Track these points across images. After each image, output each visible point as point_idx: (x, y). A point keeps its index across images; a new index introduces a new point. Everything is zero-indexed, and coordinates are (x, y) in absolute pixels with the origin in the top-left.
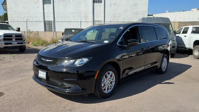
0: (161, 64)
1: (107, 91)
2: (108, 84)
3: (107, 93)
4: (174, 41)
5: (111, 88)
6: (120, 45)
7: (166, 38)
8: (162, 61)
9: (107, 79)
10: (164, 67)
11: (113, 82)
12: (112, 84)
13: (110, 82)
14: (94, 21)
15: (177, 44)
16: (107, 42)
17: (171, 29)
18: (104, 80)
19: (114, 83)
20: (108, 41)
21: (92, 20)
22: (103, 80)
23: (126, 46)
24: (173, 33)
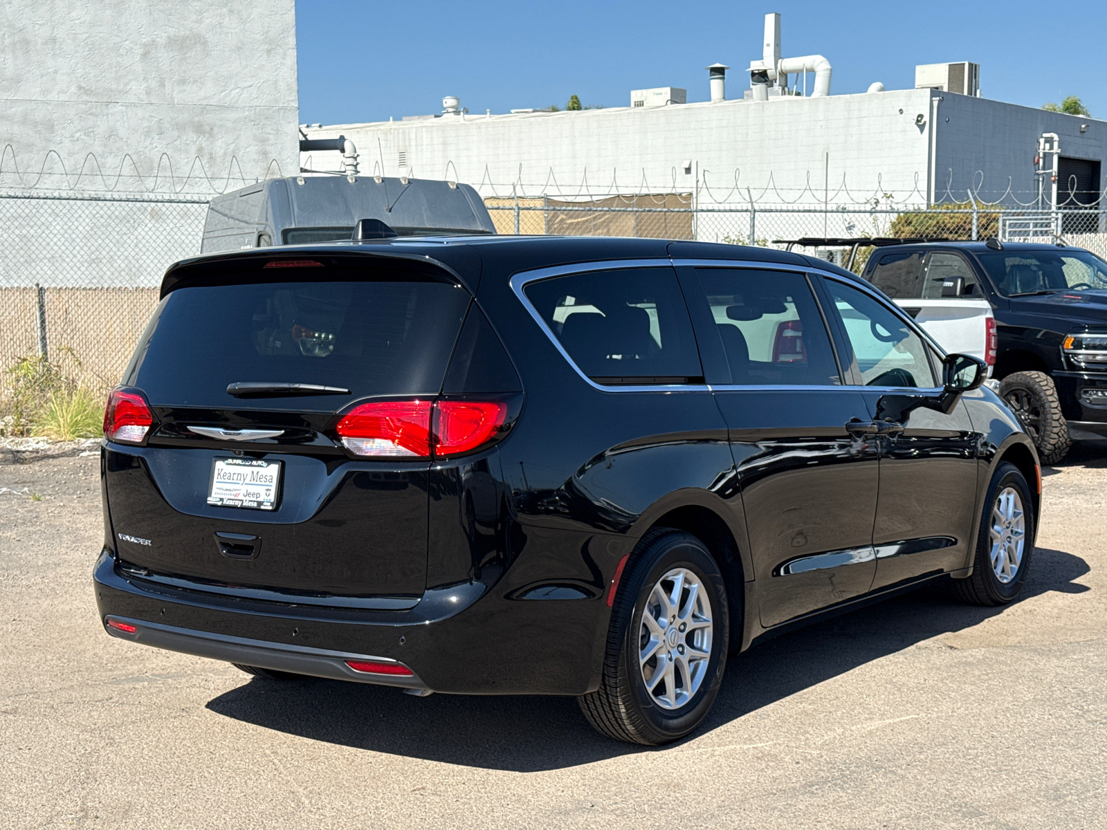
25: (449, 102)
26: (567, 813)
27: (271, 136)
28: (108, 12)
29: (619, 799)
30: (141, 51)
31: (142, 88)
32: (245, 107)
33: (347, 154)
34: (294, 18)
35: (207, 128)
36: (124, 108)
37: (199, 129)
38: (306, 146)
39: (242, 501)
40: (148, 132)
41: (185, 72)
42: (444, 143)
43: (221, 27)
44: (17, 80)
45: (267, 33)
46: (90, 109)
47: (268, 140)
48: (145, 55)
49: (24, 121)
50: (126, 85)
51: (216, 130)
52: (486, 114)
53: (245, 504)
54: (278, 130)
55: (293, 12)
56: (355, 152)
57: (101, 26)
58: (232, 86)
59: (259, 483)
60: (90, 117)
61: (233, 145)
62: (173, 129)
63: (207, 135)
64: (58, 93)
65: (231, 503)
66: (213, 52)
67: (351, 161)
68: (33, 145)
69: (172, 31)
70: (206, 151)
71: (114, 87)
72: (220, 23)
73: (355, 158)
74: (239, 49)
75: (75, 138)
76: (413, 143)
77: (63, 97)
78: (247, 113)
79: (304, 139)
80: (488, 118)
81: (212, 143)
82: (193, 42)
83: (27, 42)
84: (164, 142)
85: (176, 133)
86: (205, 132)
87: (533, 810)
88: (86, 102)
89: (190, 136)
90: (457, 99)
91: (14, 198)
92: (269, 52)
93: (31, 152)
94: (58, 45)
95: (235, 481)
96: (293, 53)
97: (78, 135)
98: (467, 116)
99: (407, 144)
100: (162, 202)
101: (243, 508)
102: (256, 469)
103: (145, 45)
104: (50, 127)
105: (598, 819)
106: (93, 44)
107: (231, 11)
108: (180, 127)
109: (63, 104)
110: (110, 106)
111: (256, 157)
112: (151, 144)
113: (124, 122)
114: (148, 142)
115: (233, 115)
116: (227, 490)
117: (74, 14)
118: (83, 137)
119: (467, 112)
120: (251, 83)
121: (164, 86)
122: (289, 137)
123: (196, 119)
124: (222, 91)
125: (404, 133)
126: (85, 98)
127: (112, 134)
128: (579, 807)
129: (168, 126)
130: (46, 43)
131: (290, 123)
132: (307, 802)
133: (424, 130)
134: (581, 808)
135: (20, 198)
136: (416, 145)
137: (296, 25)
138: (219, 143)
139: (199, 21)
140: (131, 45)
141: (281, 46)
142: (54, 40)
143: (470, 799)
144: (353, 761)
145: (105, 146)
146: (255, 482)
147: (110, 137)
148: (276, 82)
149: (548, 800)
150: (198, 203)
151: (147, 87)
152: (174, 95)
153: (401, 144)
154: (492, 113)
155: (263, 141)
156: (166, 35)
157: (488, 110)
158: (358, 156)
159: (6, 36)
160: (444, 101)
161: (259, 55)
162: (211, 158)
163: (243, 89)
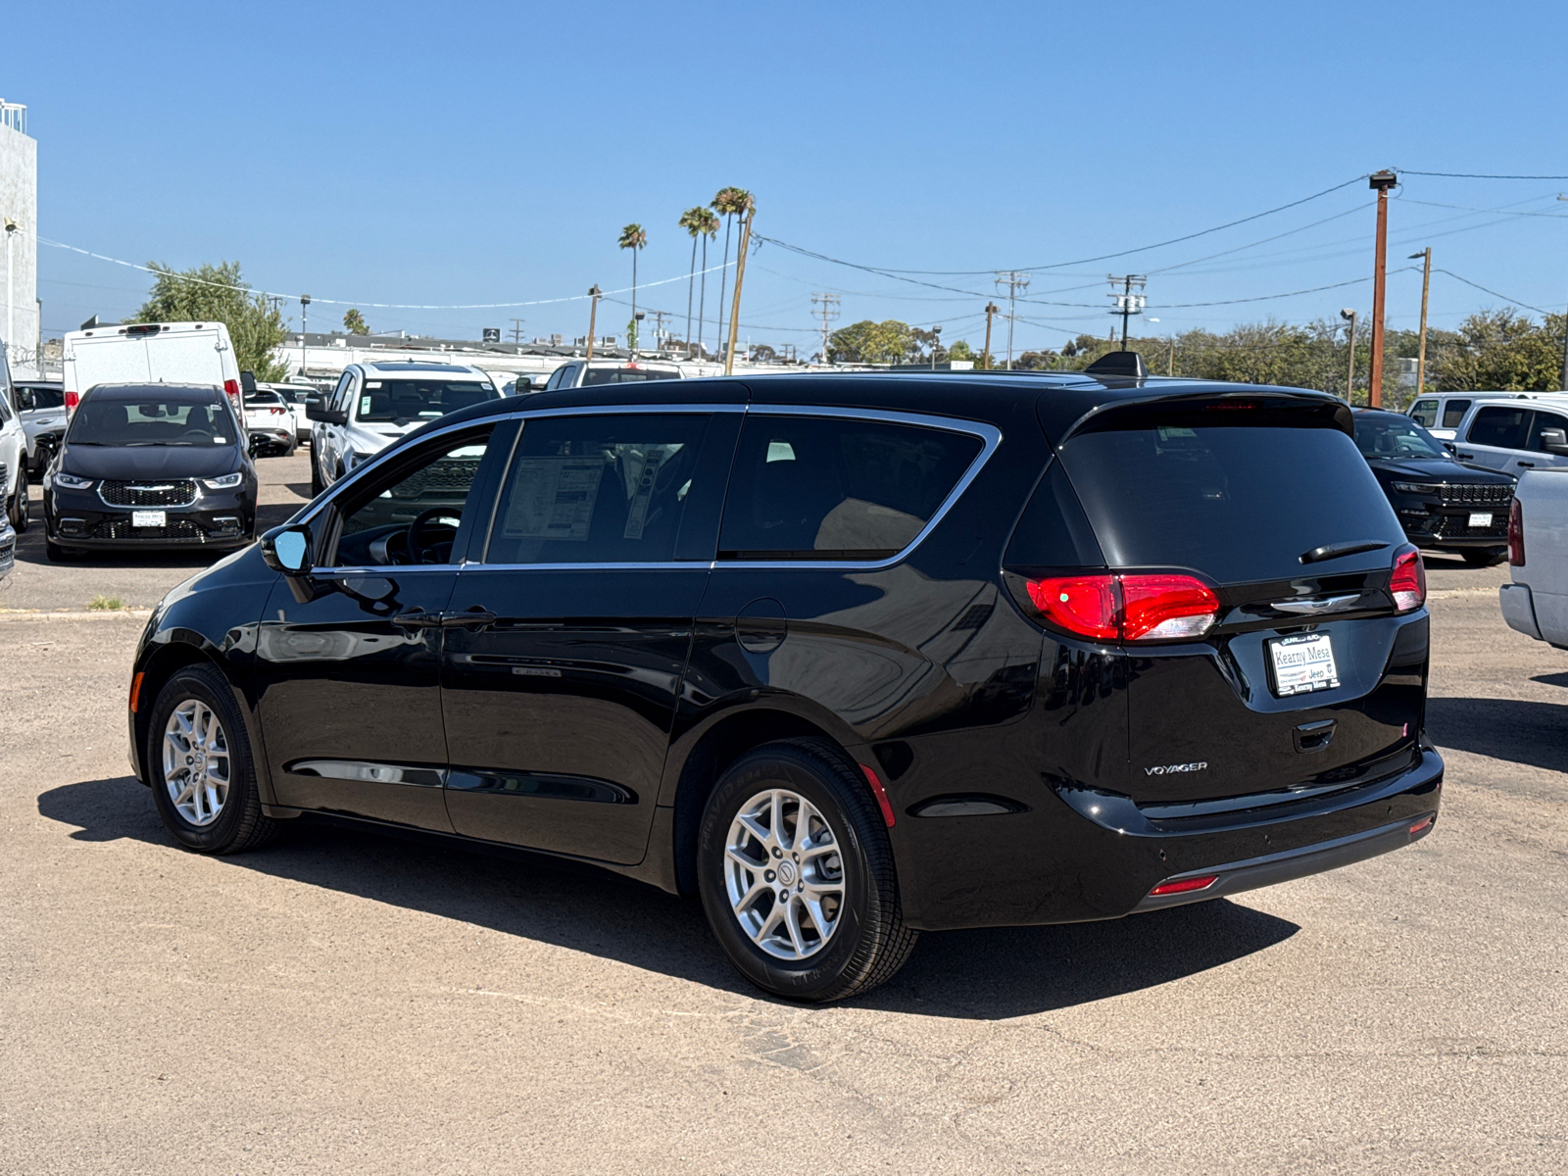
39: (1311, 683)
53: (1317, 686)
59: (1319, 660)
65: (1303, 688)
95: (1297, 663)
101: (1316, 691)
102: (1310, 645)
116: (1292, 675)
146: (1315, 660)
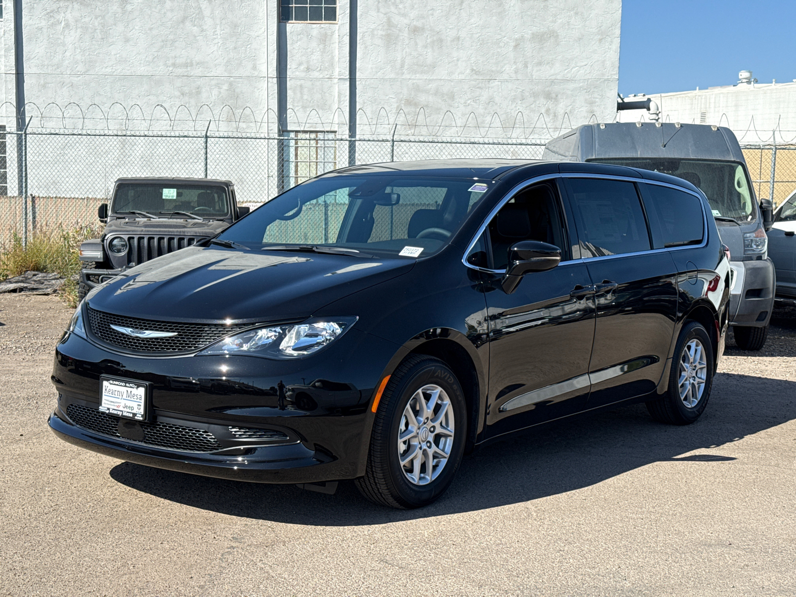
0: (676, 372)
1: (421, 478)
2: (425, 447)
3: (422, 483)
4: (759, 258)
5: (435, 467)
6: (477, 268)
7: (699, 242)
8: (679, 356)
9: (422, 419)
10: (689, 387)
11: (446, 436)
12: (441, 446)
13: (431, 438)
14: (283, 130)
15: (779, 278)
16: (416, 255)
17: (744, 191)
18: (407, 425)
19: (450, 441)
20: (421, 250)
21: (275, 127)
22: (403, 421)
23: (503, 271)
24: (753, 213)
25: (744, 74)
26: (710, 546)
27: (597, 100)
28: (494, 18)
29: (751, 543)
30: (513, 44)
31: (512, 69)
32: (580, 80)
33: (651, 112)
34: (620, 15)
35: (554, 95)
36: (500, 83)
37: (548, 96)
38: (622, 106)
40: (514, 99)
41: (542, 57)
42: (736, 106)
43: (569, 25)
44: (433, 66)
45: (600, 27)
46: (478, 84)
47: (595, 102)
48: (516, 46)
49: (436, 93)
50: (502, 68)
51: (559, 96)
52: (772, 83)
54: (602, 96)
55: (620, 11)
56: (658, 110)
57: (489, 28)
58: (573, 65)
60: (478, 90)
61: (571, 106)
62: (531, 96)
63: (553, 100)
64: (459, 74)
66: (561, 43)
67: (654, 116)
68: (440, 109)
69: (534, 29)
70: (552, 111)
71: (493, 69)
72: (568, 22)
73: (657, 115)
74: (580, 39)
75: (467, 104)
76: (712, 105)
77: (462, 77)
78: (581, 85)
79: (621, 102)
80: (773, 86)
81: (556, 105)
82: (549, 36)
83: (441, 40)
84: (524, 106)
85: (532, 99)
86: (552, 98)
87: (686, 540)
88: (475, 80)
89: (542, 100)
90: (750, 72)
91: (423, 142)
92: (600, 40)
93: (439, 114)
94: (460, 42)
96: (619, 40)
97: (469, 102)
98: (757, 85)
99: (708, 107)
100: (516, 145)
103: (516, 40)
104: (452, 97)
105: (731, 552)
106: (483, 40)
107: (576, 14)
108: (535, 95)
109: (461, 81)
110: (491, 82)
111: (586, 115)
112: (516, 107)
113: (499, 93)
114: (514, 106)
115: (571, 86)
117: (472, 21)
118: (472, 103)
119: (756, 82)
120: (586, 63)
121: (527, 67)
122: (610, 100)
123: (547, 89)
124: (566, 69)
125: (706, 98)
126: (475, 77)
127: (491, 100)
128: (720, 544)
129: (528, 94)
130: (453, 41)
131: (611, 90)
132: (535, 514)
133: (721, 95)
134: (721, 545)
135: (427, 142)
136: (715, 107)
137: (621, 20)
138: (561, 105)
139: (555, 22)
140: (508, 40)
141: (609, 36)
142: (458, 38)
143: (644, 528)
144: (572, 497)
145: (486, 109)
147: (489, 103)
148: (604, 62)
149: (699, 536)
150: (539, 145)
151: (515, 68)
152: (533, 73)
153: (703, 106)
154: (776, 82)
155: (592, 103)
156: (530, 32)
157: (774, 80)
158: (660, 112)
159: (429, 37)
160: (740, 74)
161: (593, 43)
162: (555, 116)
163: (581, 67)
